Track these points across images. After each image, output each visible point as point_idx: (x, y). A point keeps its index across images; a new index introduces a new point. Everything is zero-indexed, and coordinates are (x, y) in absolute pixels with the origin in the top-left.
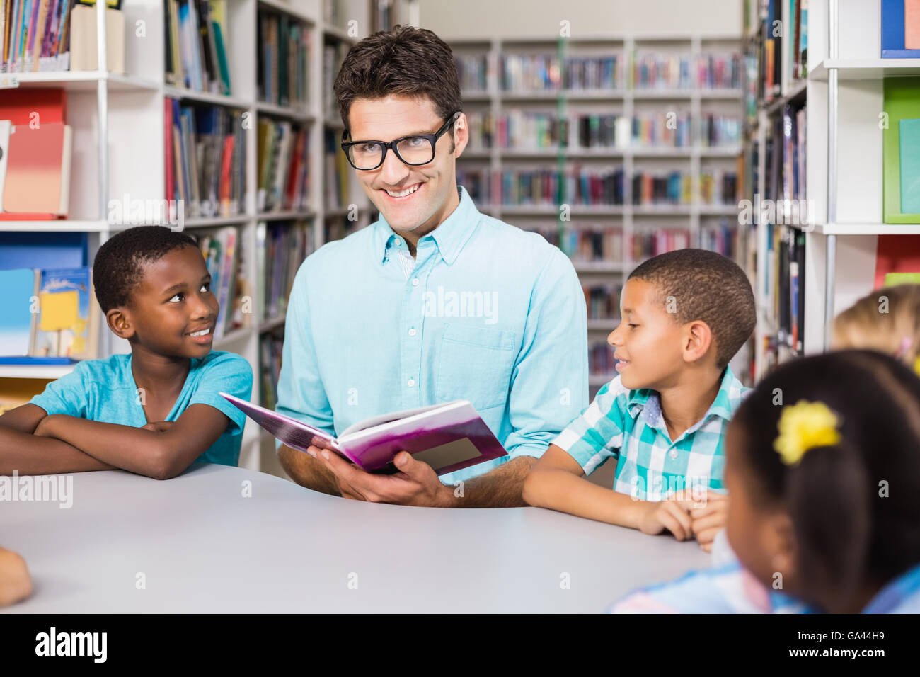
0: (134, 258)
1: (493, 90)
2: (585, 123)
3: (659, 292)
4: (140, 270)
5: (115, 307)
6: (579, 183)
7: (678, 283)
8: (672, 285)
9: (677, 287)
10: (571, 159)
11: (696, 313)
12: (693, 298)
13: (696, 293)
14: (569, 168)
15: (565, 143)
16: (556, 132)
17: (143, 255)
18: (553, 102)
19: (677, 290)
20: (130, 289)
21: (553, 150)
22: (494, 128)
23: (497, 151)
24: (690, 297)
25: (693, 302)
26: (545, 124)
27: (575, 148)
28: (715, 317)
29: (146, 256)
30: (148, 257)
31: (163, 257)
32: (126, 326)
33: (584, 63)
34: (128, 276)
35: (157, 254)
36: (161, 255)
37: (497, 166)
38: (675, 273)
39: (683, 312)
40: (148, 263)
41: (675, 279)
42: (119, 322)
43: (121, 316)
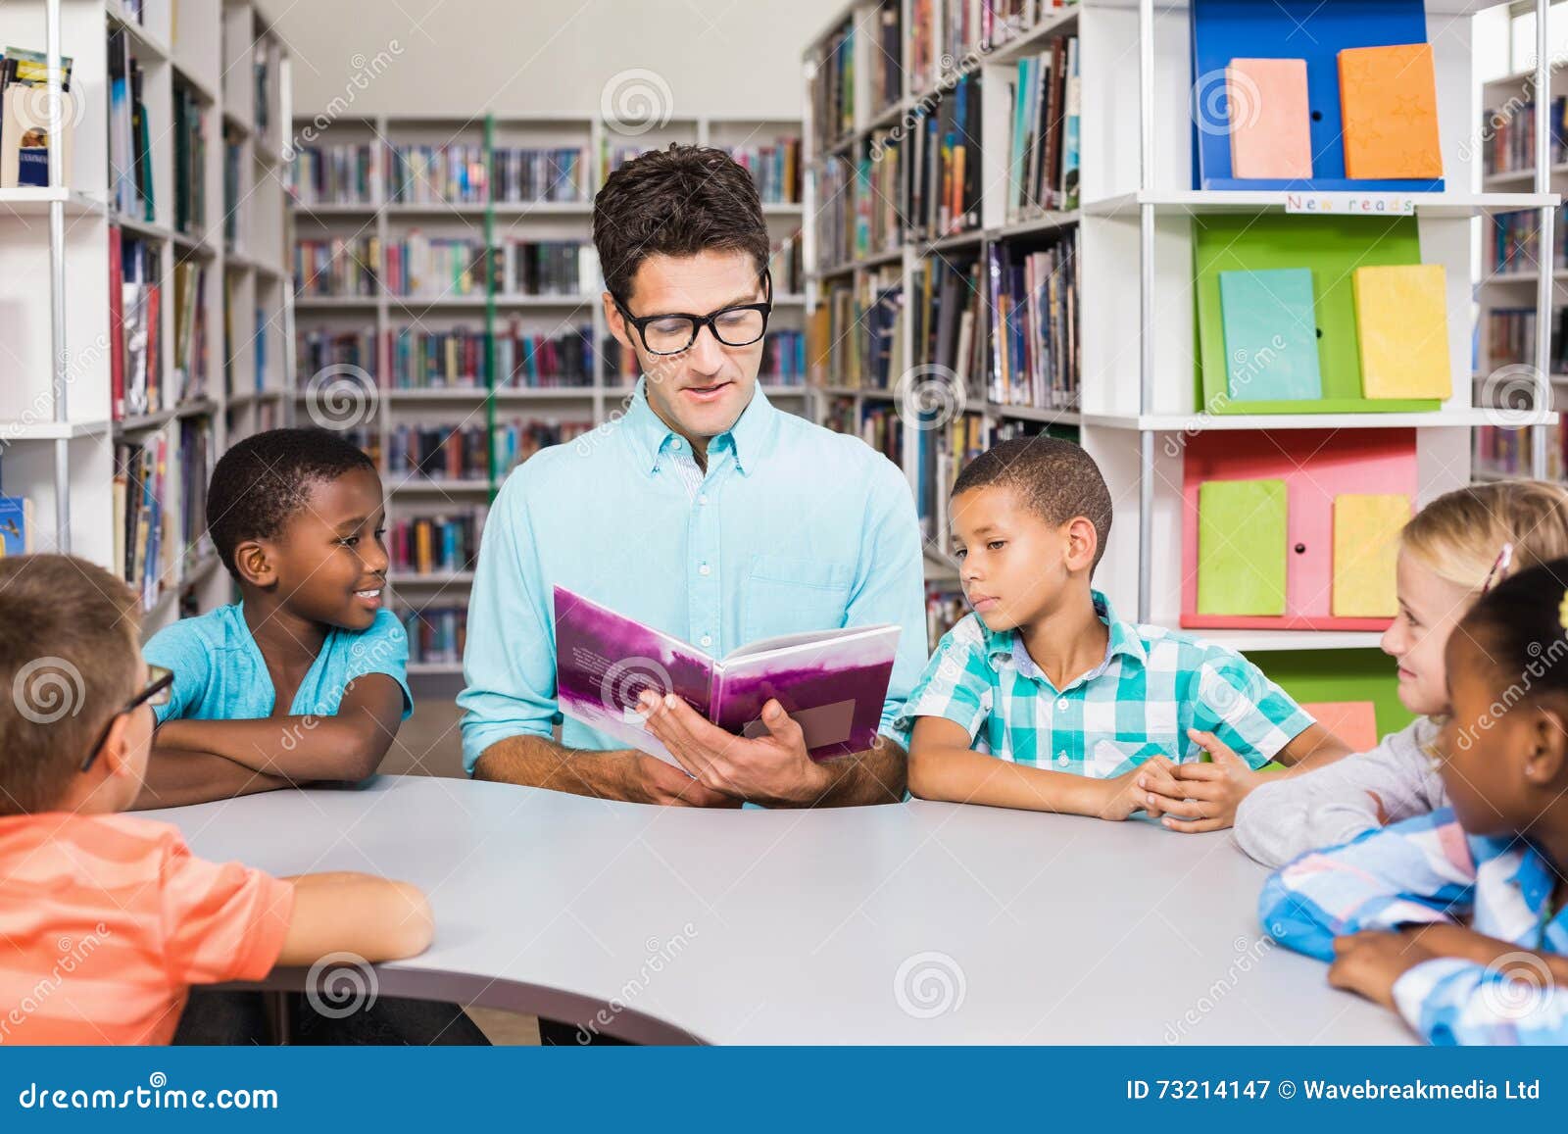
0: (298, 471)
1: (379, 201)
2: (530, 253)
3: (1018, 494)
4: (305, 489)
5: (253, 537)
6: (520, 349)
7: (1038, 478)
8: (1032, 482)
9: (1038, 483)
10: (505, 310)
11: (1069, 508)
12: (1060, 490)
13: (1062, 484)
14: (499, 326)
15: (498, 287)
16: (484, 269)
17: (313, 469)
18: (479, 218)
19: (1040, 486)
20: (285, 514)
21: (478, 297)
22: (378, 262)
23: (385, 298)
24: (1057, 489)
25: (1063, 496)
26: (463, 255)
27: (513, 294)
28: (1087, 508)
29: (317, 470)
30: (320, 473)
31: (342, 476)
32: (263, 568)
33: (527, 158)
34: (285, 495)
35: (334, 470)
36: (340, 473)
37: (385, 323)
38: (1028, 467)
39: (1055, 510)
40: (320, 481)
41: (1032, 473)
42: (253, 561)
43: (259, 552)
